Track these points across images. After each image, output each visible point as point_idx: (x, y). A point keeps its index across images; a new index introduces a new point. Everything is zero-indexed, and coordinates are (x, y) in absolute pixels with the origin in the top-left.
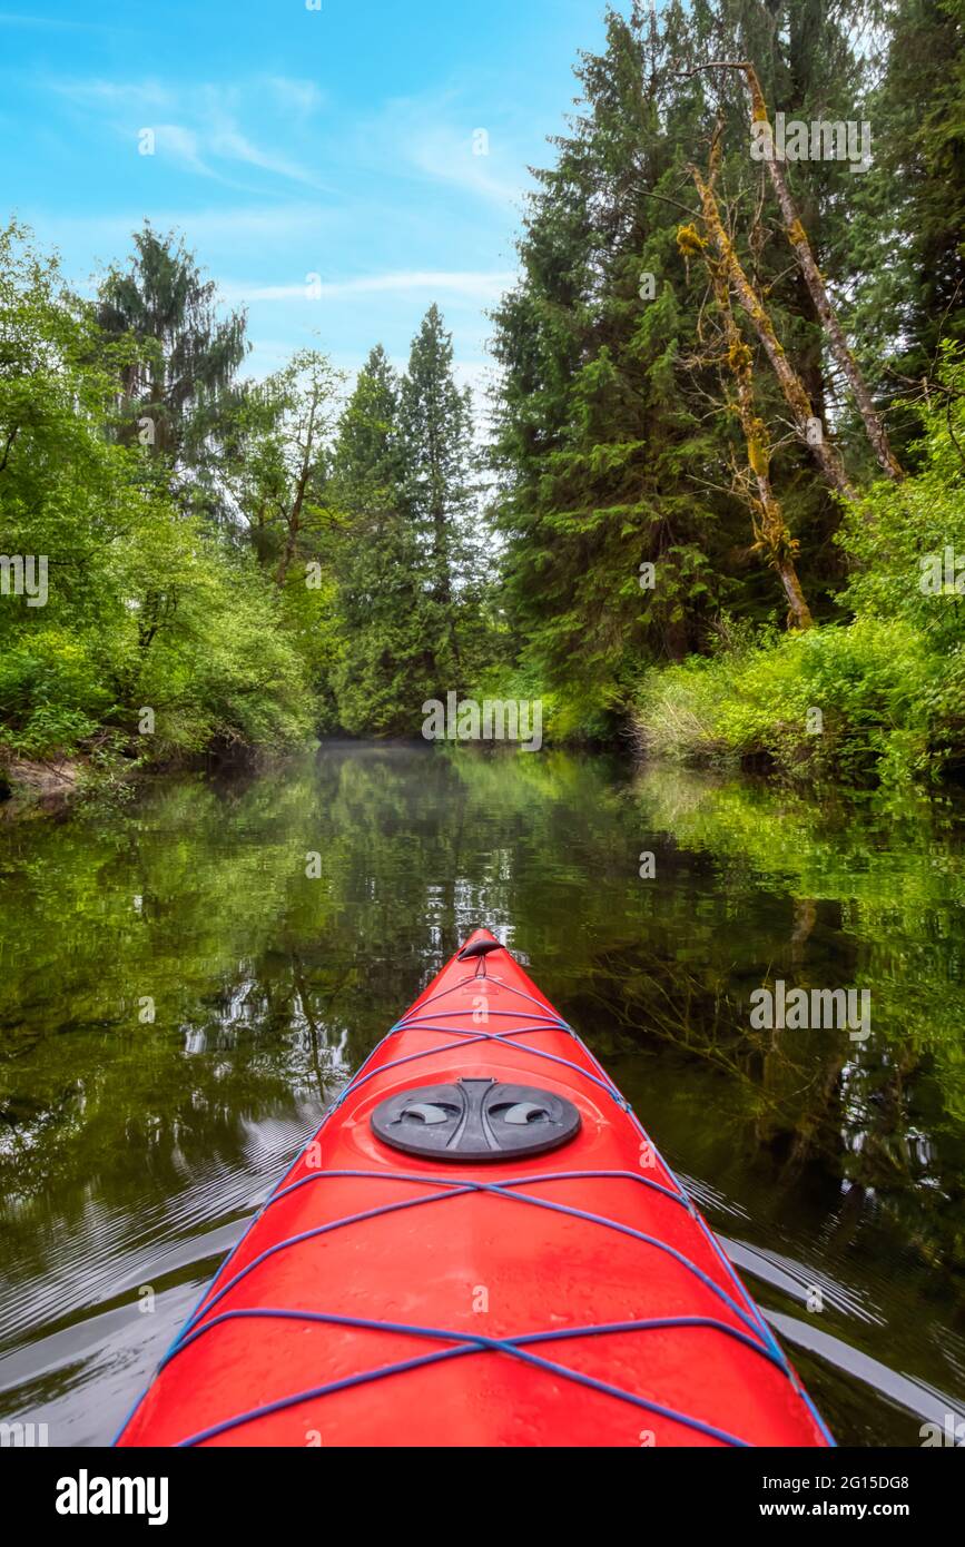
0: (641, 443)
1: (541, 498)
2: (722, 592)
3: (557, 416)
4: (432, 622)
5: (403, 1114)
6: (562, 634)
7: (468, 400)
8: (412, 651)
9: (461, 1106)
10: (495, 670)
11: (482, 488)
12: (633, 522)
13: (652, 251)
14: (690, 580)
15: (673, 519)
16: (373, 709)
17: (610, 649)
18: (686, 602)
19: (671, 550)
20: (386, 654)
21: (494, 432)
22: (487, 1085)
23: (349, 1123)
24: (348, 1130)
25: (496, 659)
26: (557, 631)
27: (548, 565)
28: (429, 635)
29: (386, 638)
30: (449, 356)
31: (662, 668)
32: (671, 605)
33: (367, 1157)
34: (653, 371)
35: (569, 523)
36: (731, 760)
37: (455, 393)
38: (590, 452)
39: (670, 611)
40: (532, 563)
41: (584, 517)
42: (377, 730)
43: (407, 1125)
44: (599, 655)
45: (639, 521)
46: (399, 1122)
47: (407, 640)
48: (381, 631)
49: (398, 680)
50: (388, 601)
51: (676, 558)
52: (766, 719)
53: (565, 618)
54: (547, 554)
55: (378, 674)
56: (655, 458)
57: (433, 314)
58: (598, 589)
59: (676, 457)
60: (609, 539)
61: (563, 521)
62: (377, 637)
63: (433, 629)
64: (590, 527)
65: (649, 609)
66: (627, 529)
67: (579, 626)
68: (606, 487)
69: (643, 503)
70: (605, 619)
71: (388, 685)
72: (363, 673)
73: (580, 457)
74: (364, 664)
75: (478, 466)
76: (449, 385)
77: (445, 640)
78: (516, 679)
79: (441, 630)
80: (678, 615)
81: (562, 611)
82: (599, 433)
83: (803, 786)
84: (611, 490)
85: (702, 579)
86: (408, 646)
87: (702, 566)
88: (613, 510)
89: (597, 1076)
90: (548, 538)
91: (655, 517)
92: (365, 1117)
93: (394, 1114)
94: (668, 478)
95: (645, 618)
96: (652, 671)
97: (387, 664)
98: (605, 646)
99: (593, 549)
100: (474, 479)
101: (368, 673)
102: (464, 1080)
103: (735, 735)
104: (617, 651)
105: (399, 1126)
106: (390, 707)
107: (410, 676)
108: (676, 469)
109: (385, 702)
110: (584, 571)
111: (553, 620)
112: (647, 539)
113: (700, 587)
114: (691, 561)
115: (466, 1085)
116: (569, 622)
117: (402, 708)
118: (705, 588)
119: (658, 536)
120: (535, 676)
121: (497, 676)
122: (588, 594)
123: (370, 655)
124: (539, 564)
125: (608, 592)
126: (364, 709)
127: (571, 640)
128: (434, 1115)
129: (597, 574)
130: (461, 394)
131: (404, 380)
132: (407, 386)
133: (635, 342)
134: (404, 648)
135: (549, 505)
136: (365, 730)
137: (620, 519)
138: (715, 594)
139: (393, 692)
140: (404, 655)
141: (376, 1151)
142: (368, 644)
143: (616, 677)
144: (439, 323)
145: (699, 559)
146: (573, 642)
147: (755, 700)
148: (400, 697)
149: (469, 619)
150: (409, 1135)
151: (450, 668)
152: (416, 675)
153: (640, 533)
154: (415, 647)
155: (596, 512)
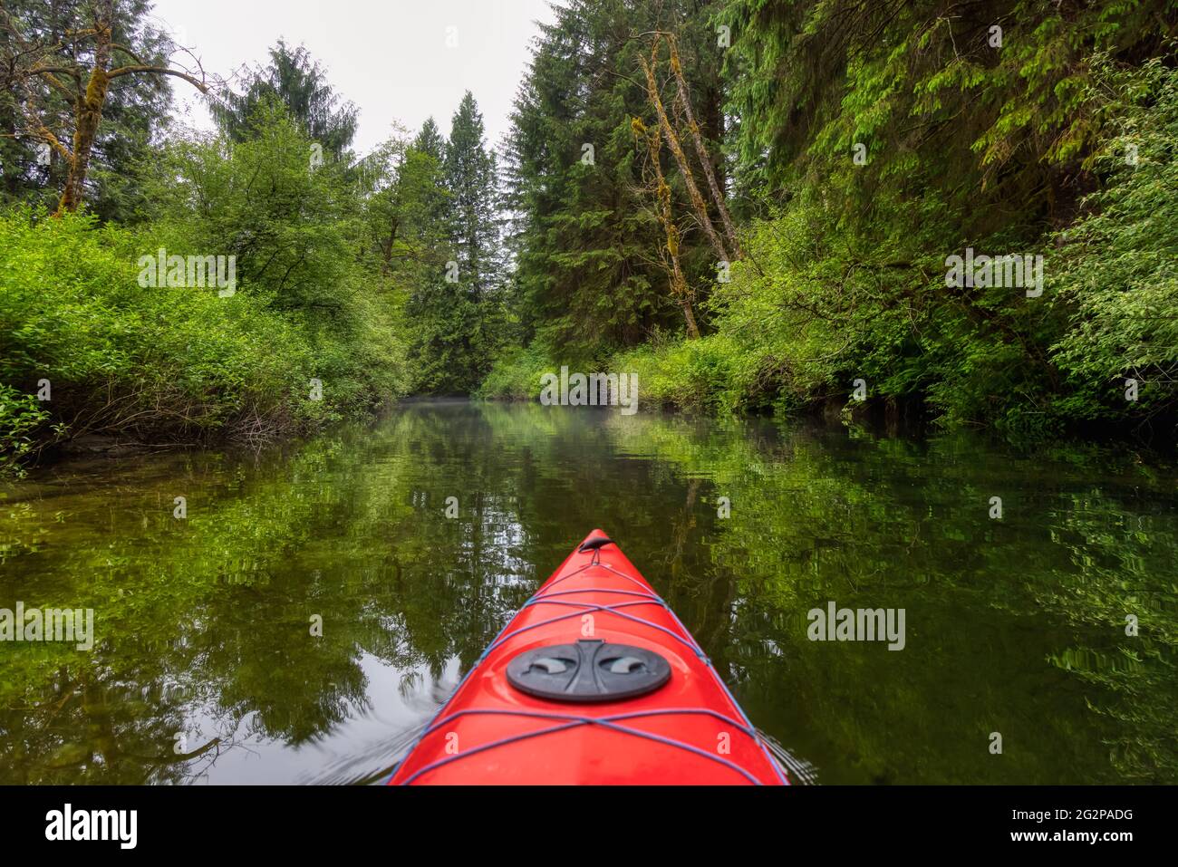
0: (611, 212)
1: (549, 242)
2: (660, 306)
3: (558, 189)
4: (469, 316)
5: (532, 666)
6: (562, 329)
7: (493, 162)
8: (455, 336)
9: (577, 660)
10: (510, 349)
11: (503, 222)
12: (606, 261)
13: (619, 90)
14: (640, 298)
15: (630, 260)
16: (427, 375)
17: (591, 340)
18: (638, 311)
19: (629, 279)
20: (437, 337)
21: (510, 184)
22: (598, 644)
23: (489, 674)
24: (488, 679)
25: (512, 341)
26: (558, 327)
27: (552, 285)
28: (467, 325)
29: (438, 327)
30: (481, 130)
31: (623, 352)
32: (628, 313)
33: (502, 699)
34: (619, 168)
35: (566, 260)
36: (658, 406)
37: (484, 156)
38: (579, 216)
39: (628, 317)
40: (542, 284)
41: (576, 256)
42: (430, 390)
43: (535, 675)
44: (585, 343)
45: (610, 260)
46: (528, 672)
47: (451, 329)
48: (433, 321)
49: (445, 355)
50: (439, 301)
51: (632, 284)
52: (672, 385)
53: (563, 320)
54: (551, 278)
55: (431, 351)
56: (620, 220)
57: (469, 101)
58: (584, 302)
59: (633, 221)
60: (591, 271)
61: (561, 258)
62: (430, 326)
63: (469, 320)
64: (579, 263)
65: (615, 316)
66: (602, 266)
67: (572, 325)
68: (589, 238)
69: (612, 249)
70: (588, 320)
71: (438, 359)
72: (420, 351)
73: (573, 219)
74: (421, 344)
75: (500, 208)
76: (480, 150)
77: (478, 328)
78: (525, 356)
79: (474, 322)
80: (633, 319)
81: (560, 315)
82: (585, 205)
83: (688, 418)
84: (591, 240)
85: (648, 298)
86: (453, 332)
87: (649, 289)
88: (594, 253)
89: (683, 636)
90: (553, 268)
91: (620, 259)
92: (502, 669)
93: (526, 666)
94: (627, 233)
95: (613, 321)
96: (617, 355)
97: (437, 343)
98: (588, 337)
99: (579, 277)
100: (496, 216)
101: (424, 350)
102: (581, 641)
103: (658, 394)
104: (596, 341)
105: (528, 675)
106: (439, 374)
107: (453, 354)
108: (633, 228)
109: (436, 370)
110: (575, 290)
111: (556, 320)
112: (614, 271)
113: (646, 303)
114: (640, 287)
115: (581, 644)
116: (565, 323)
117: (447, 375)
118: (649, 303)
119: (621, 270)
120: (540, 353)
121: (512, 353)
122: (577, 304)
123: (425, 338)
124: (547, 285)
125: (590, 303)
126: (421, 375)
127: (567, 334)
128: (555, 666)
129: (583, 293)
130: (488, 157)
131: (448, 145)
132: (450, 151)
133: (607, 147)
134: (449, 334)
135: (553, 247)
136: (421, 390)
137: (598, 259)
138: (656, 307)
139: (441, 364)
140: (450, 338)
141: (510, 695)
142: (424, 330)
143: (595, 357)
144: (473, 107)
145: (646, 285)
146: (568, 335)
147: (667, 374)
148: (446, 368)
149: (493, 314)
150: (536, 682)
151: (480, 347)
152: (458, 353)
153: (610, 268)
154: (457, 333)
155: (584, 254)
